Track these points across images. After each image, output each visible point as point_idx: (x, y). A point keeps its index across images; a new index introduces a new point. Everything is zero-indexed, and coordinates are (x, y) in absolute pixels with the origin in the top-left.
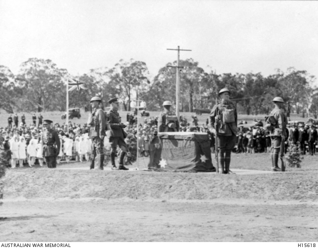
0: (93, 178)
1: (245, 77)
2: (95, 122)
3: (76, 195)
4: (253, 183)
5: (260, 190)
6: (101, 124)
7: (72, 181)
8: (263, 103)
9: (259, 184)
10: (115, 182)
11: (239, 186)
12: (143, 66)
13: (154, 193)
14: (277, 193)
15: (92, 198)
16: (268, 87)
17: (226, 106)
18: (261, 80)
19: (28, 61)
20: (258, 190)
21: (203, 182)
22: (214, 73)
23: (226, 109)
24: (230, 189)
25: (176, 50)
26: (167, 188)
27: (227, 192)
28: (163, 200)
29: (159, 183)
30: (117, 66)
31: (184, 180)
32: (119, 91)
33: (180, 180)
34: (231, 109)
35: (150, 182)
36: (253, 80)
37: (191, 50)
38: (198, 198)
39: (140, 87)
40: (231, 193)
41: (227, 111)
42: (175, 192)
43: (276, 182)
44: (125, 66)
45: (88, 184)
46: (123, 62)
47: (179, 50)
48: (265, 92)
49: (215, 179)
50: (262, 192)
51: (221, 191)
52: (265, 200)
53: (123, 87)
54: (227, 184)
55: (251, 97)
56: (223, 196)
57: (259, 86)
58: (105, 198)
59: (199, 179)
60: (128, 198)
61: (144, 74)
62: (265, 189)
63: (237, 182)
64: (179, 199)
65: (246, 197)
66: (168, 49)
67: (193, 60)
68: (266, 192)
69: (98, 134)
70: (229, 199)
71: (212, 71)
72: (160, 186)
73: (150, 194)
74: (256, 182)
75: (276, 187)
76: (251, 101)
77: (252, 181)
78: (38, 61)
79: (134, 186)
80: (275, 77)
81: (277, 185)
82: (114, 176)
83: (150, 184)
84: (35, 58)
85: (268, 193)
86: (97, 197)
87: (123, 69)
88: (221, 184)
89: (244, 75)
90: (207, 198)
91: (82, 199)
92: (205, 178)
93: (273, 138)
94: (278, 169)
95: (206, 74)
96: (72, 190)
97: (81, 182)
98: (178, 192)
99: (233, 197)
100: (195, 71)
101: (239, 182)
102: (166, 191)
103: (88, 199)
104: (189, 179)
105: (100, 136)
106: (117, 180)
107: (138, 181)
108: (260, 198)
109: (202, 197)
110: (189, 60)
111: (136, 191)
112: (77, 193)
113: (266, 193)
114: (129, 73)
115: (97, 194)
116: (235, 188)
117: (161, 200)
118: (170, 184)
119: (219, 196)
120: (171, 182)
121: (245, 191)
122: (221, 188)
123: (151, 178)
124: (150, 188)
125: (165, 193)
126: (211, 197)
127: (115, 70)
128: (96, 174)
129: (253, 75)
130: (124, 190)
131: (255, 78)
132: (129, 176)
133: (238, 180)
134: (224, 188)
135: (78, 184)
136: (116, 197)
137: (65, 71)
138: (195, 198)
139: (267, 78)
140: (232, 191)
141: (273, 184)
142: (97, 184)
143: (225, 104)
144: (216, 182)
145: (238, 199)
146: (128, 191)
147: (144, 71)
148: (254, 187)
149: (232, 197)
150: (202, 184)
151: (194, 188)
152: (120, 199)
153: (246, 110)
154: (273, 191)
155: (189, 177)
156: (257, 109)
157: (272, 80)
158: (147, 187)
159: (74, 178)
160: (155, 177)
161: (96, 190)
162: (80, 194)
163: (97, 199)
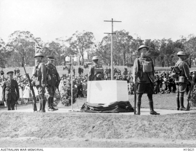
0: (31, 120)
1: (160, 41)
2: (38, 73)
3: (16, 135)
4: (163, 124)
5: (169, 130)
6: (42, 75)
7: (14, 122)
8: (173, 59)
9: (168, 125)
10: (48, 124)
11: (151, 126)
12: (91, 35)
13: (80, 132)
14: (183, 133)
15: (28, 138)
16: (176, 48)
17: (145, 59)
18: (171, 43)
19: (14, 33)
20: (167, 130)
21: (121, 123)
22: (139, 39)
23: (145, 62)
24: (143, 129)
25: (111, 21)
26: (91, 129)
27: (141, 132)
28: (86, 139)
29: (84, 124)
30: (74, 36)
31: (105, 121)
32: (76, 52)
33: (102, 121)
34: (149, 61)
35: (77, 123)
36: (166, 43)
37: (121, 22)
38: (116, 138)
39: (90, 49)
40: (144, 133)
41: (146, 63)
42: (97, 132)
43: (183, 123)
44: (79, 36)
45: (26, 125)
46: (78, 33)
47: (112, 21)
48: (174, 52)
49: (130, 120)
50: (171, 132)
51: (136, 131)
52: (173, 139)
53: (79, 50)
54: (140, 125)
55: (164, 55)
56: (138, 135)
57: (170, 47)
58: (38, 137)
59: (117, 120)
60: (58, 137)
61: (92, 40)
62: (173, 129)
63: (149, 123)
64: (100, 138)
65: (156, 137)
66: (104, 21)
67: (125, 31)
68: (174, 131)
69: (40, 83)
70: (142, 138)
71: (138, 38)
72: (85, 126)
73: (76, 134)
74: (165, 123)
75: (183, 127)
76: (164, 57)
77: (162, 122)
78: (21, 33)
79: (64, 127)
80: (181, 41)
81: (183, 126)
82: (49, 118)
83: (76, 125)
84: (19, 31)
85: (175, 133)
86: (32, 136)
87: (78, 37)
88: (136, 125)
89: (160, 40)
90: (123, 137)
91: (20, 139)
92: (122, 119)
93: (178, 84)
94: (183, 109)
95: (134, 40)
96: (13, 130)
97: (21, 124)
98: (100, 132)
99: (146, 136)
100: (127, 38)
101: (151, 123)
102: (89, 131)
103: (25, 138)
104: (109, 120)
105: (42, 85)
106: (50, 121)
107: (67, 122)
108: (169, 138)
109: (119, 137)
110: (122, 30)
111: (65, 131)
112: (17, 133)
113: (174, 133)
114: (82, 40)
115: (32, 134)
116: (148, 129)
117: (85, 139)
118: (93, 125)
119: (133, 135)
120: (94, 123)
121: (156, 131)
122: (136, 129)
123: (78, 120)
124: (76, 128)
125: (89, 133)
126: (126, 136)
127: (73, 38)
128: (34, 117)
129: (166, 40)
130: (55, 130)
131: (167, 42)
132: (60, 118)
133: (150, 121)
134: (138, 128)
135: (18, 125)
136: (48, 137)
137: (39, 39)
138: (113, 137)
139: (175, 42)
140: (145, 132)
141: (179, 125)
142: (34, 125)
143: (144, 57)
144: (132, 123)
145: (150, 138)
146: (58, 131)
147: (92, 38)
148: (164, 127)
149: (144, 136)
150: (120, 125)
151: (113, 128)
152: (51, 138)
153: (161, 64)
154: (180, 131)
155: (109, 119)
156: (168, 63)
157: (179, 43)
158: (74, 128)
159: (16, 120)
160: (82, 118)
161: (33, 130)
162: (19, 134)
163: (32, 138)
